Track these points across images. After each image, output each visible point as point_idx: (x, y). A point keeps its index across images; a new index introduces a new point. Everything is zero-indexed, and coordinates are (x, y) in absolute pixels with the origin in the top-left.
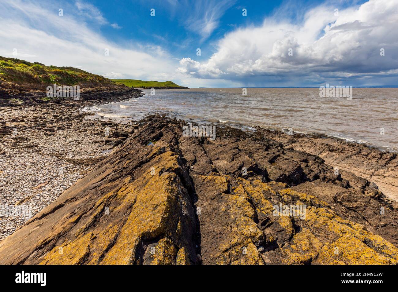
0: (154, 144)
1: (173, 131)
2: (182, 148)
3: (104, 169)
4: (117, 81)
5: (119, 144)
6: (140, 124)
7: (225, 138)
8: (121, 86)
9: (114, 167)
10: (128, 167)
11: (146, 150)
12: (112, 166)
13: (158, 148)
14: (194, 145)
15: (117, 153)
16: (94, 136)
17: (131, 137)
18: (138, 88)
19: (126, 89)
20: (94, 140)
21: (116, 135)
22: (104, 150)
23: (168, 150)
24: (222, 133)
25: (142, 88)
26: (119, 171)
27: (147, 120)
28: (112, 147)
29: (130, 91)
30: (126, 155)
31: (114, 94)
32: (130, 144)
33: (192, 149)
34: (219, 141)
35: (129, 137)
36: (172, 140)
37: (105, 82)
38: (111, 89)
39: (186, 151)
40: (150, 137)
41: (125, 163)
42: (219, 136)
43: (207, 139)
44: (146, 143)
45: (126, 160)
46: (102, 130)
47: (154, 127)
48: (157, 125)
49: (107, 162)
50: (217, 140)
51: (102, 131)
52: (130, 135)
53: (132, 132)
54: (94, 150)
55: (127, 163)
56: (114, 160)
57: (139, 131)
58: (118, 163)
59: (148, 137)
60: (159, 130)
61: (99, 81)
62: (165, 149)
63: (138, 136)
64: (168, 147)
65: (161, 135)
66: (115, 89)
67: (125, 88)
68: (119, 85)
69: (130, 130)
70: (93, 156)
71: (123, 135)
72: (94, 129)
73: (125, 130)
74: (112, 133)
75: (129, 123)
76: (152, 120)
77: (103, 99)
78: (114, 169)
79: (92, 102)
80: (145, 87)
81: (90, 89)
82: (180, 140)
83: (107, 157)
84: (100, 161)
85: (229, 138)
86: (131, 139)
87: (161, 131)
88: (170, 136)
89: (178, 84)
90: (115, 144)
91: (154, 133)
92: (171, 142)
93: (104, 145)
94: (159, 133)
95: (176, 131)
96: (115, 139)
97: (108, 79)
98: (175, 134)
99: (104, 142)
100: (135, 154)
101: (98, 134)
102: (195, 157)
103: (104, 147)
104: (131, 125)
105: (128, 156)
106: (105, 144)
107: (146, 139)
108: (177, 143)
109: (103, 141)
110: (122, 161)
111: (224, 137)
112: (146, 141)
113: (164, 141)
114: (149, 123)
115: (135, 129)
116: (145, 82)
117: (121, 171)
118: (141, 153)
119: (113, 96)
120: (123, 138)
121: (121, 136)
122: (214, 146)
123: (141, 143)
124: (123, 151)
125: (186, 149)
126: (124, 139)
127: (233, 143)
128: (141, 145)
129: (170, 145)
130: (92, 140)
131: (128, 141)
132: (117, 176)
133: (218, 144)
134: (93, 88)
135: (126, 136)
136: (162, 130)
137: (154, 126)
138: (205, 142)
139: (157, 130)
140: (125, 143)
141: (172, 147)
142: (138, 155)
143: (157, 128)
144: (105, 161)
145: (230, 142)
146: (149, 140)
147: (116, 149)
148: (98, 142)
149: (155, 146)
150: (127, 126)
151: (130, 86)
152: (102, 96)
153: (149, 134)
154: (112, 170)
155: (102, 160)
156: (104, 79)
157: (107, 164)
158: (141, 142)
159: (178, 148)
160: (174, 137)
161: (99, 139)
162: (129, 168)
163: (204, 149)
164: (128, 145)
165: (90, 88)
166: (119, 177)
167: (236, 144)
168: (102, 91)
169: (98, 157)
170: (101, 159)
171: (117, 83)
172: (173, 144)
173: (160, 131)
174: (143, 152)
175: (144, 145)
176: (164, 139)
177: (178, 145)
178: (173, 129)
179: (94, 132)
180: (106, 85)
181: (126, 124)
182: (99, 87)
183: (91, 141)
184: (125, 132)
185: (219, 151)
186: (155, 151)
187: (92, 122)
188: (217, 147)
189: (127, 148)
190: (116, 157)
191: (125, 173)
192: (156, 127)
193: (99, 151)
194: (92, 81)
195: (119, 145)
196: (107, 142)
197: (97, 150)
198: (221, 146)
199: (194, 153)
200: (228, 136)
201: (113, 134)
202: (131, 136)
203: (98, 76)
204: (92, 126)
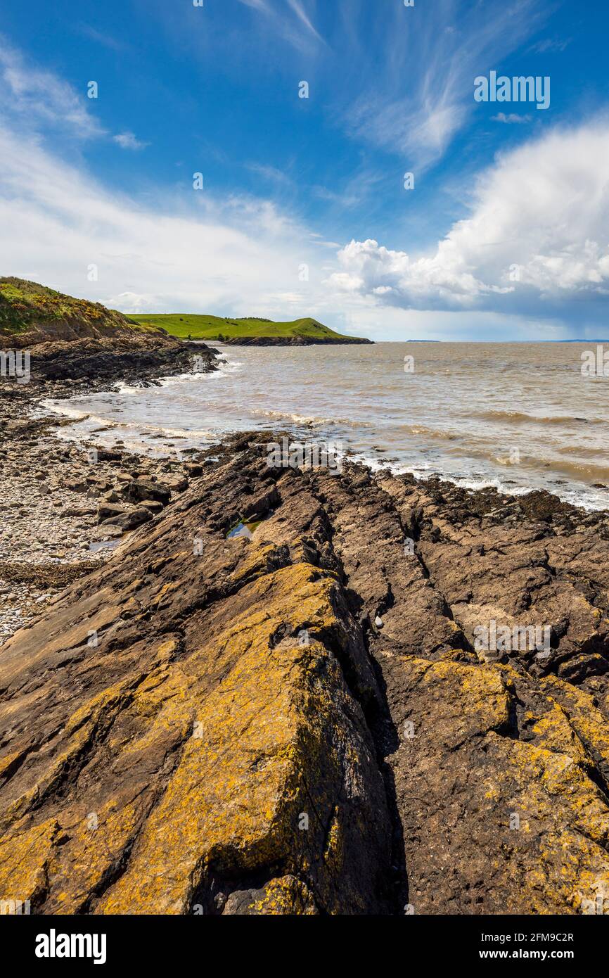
0: (252, 530)
1: (314, 489)
2: (345, 552)
3: (95, 605)
4: (145, 321)
5: (142, 522)
6: (207, 459)
7: (497, 522)
8: (155, 334)
9: (125, 602)
10: (168, 606)
11: (226, 551)
12: (118, 598)
13: (267, 549)
14: (385, 542)
15: (133, 553)
16: (67, 493)
17: (179, 504)
18: (207, 343)
19: (172, 345)
20: (68, 505)
21: (134, 494)
22: (95, 540)
23: (298, 555)
24: (488, 503)
25: (219, 343)
26: (139, 617)
27: (232, 448)
28: (118, 531)
29: (181, 351)
30: (163, 564)
31: (131, 361)
32: (177, 526)
33: (380, 558)
34: (476, 531)
35: (174, 502)
36: (311, 522)
37: (108, 322)
38: (126, 345)
39: (359, 564)
40: (239, 505)
41: (159, 590)
42: (476, 516)
43: (430, 522)
44: (224, 527)
45: (161, 579)
46: (93, 474)
47: (254, 474)
48: (261, 468)
49: (103, 582)
50: (469, 528)
51: (91, 478)
52: (175, 495)
53: (183, 487)
54: (65, 538)
55: (163, 591)
56: (126, 576)
57: (204, 482)
58: (138, 588)
59: (233, 505)
60: (269, 483)
61: (92, 320)
62: (288, 554)
63: (200, 501)
64: (297, 546)
65: (274, 502)
66: (136, 346)
67: (167, 343)
68: (150, 333)
69: (175, 479)
70: (63, 557)
71: (155, 495)
72: (68, 472)
73: (163, 478)
74: (120, 488)
75: (173, 457)
76: (247, 447)
77: (101, 375)
78: (126, 607)
79: (68, 385)
80: (227, 338)
81: (62, 345)
82: (337, 521)
83: (104, 564)
84: (82, 576)
85: (511, 522)
86: (178, 510)
87: (276, 489)
88: (306, 507)
89: (335, 329)
90: (129, 522)
91: (252, 493)
92: (306, 528)
93: (94, 525)
94: (269, 495)
95: (324, 490)
96: (128, 508)
97: (118, 314)
98: (322, 499)
99: (97, 516)
100: (189, 561)
101: (78, 488)
102: (390, 584)
103: (95, 532)
104: (179, 464)
105: (168, 566)
106: (100, 522)
107: (227, 514)
108: (328, 532)
109: (93, 513)
110: (149, 583)
111: (493, 519)
112: (227, 518)
113: (284, 524)
114: (236, 458)
115: (191, 476)
116: (228, 321)
117: (147, 618)
118: (209, 560)
119: (129, 367)
120: (155, 503)
121: (148, 498)
122: (456, 551)
123: (211, 526)
124: (154, 548)
125: (359, 554)
126: (157, 510)
127: (528, 542)
128: (210, 533)
129: (304, 539)
130: (60, 505)
131: (169, 517)
132: (134, 631)
133: (474, 542)
134: (73, 343)
135: (163, 498)
136: (279, 483)
137: (251, 467)
138: (425, 533)
139: (263, 483)
140: (158, 522)
141: (312, 545)
142: (202, 566)
143: (263, 478)
144: (96, 576)
145: (515, 539)
146: (235, 517)
147: (131, 539)
148: (78, 514)
149: (255, 537)
150: (168, 467)
151: (182, 334)
152: (96, 366)
153: (237, 495)
154: (117, 610)
155: (89, 572)
156: (106, 313)
157: (105, 590)
158: (209, 523)
159: (330, 551)
160: (319, 512)
161: (83, 503)
162: (170, 610)
163: (421, 561)
164: (169, 531)
165: (63, 342)
166: (140, 638)
167: (540, 547)
168: (97, 351)
169: (76, 562)
170: (87, 569)
171: (143, 326)
172: (316, 536)
173: (272, 488)
174: (217, 557)
175: (218, 534)
176: (283, 516)
177: (331, 541)
178: (315, 480)
179: (68, 482)
180: (110, 332)
181: (165, 460)
182: (89, 339)
183: (59, 511)
184: (159, 487)
185: (477, 569)
186: (256, 557)
187: (64, 447)
188: (468, 554)
189: (166, 540)
190: (132, 568)
191: (157, 624)
192: (261, 473)
193: (82, 544)
194: (71, 320)
195: (142, 528)
196: (105, 514)
197: (74, 541)
198: (483, 552)
199: (384, 570)
200: (508, 514)
201: (124, 491)
202: (180, 499)
203: (89, 304)
204: (63, 461)
